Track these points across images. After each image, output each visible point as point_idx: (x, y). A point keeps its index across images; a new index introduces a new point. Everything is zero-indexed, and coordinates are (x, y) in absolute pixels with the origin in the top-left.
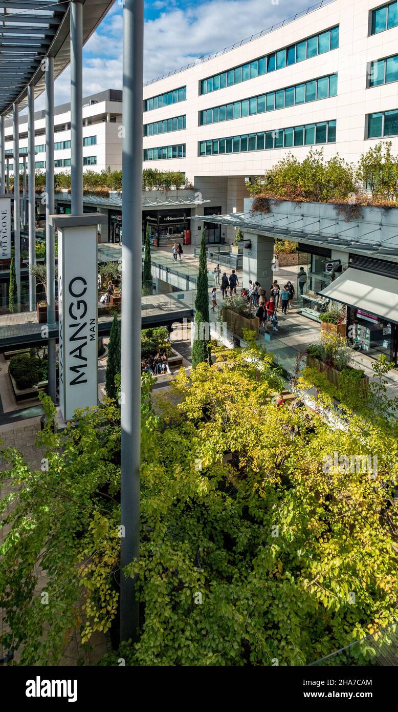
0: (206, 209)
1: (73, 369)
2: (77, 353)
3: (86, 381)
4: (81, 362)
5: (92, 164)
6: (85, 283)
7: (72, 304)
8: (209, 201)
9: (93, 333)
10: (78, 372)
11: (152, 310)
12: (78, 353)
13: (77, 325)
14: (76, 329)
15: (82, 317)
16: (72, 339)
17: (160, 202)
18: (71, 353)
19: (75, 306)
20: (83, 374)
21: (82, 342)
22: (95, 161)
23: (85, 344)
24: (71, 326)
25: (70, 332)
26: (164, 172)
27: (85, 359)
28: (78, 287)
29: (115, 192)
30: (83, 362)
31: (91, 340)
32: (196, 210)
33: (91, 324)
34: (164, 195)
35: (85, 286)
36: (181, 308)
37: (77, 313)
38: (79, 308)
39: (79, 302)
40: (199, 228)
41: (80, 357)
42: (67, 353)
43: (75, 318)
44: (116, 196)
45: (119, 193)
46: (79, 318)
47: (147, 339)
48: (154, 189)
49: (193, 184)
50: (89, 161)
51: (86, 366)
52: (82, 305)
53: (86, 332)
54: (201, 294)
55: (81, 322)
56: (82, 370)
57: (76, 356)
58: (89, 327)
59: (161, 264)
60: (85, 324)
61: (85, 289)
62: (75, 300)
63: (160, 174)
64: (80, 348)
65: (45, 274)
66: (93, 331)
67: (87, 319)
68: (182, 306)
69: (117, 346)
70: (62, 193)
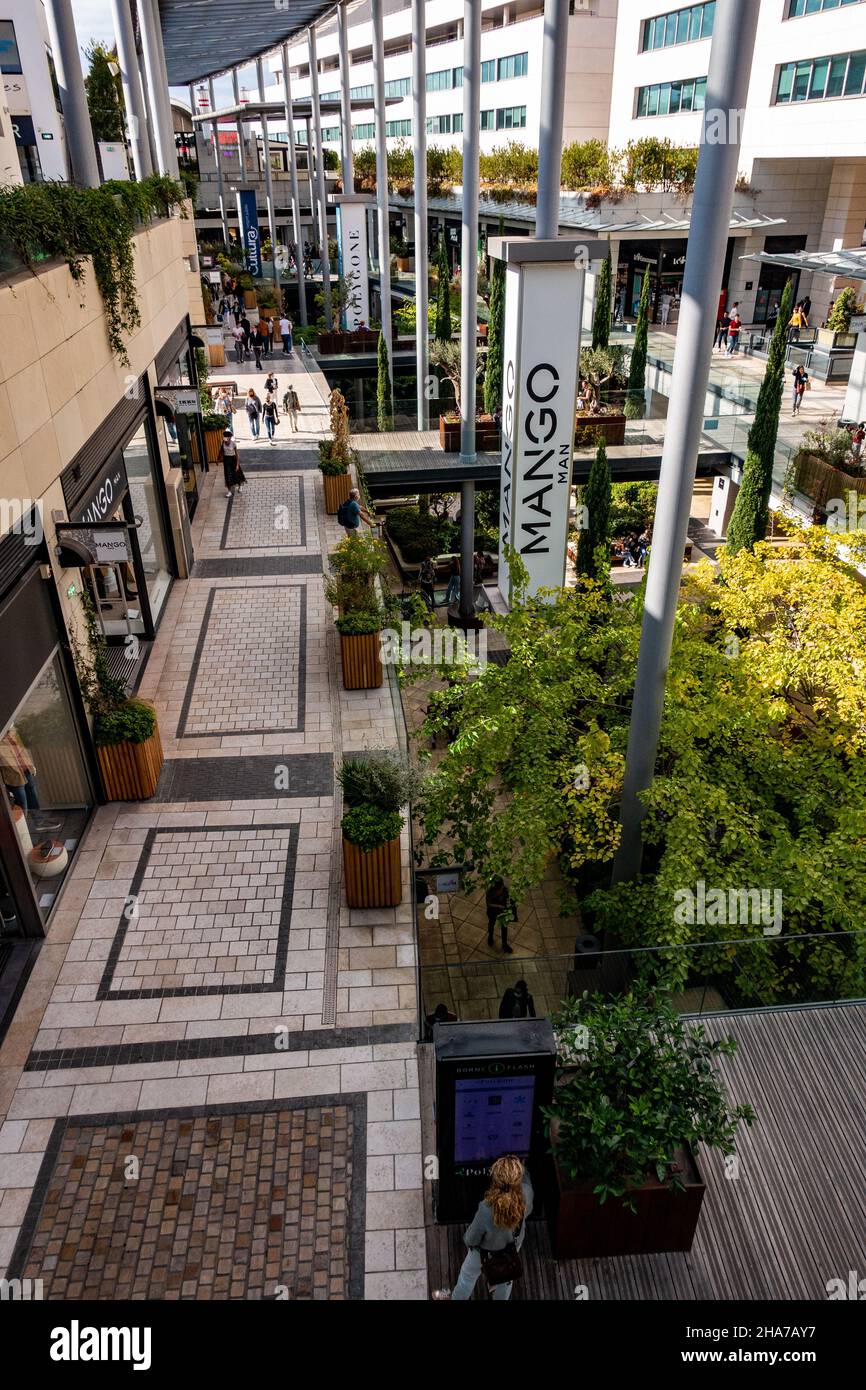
0: (769, 240)
1: (527, 527)
2: (535, 501)
3: (546, 550)
4: (540, 518)
5: (516, 125)
6: (556, 377)
7: (531, 414)
8: (782, 221)
9: (563, 470)
10: (535, 533)
11: (649, 446)
12: (537, 501)
13: (537, 453)
14: (536, 459)
15: (547, 439)
16: (528, 476)
17: (671, 221)
18: (525, 501)
19: (536, 419)
20: (543, 538)
21: (545, 483)
22: (523, 119)
23: (550, 487)
24: (527, 453)
25: (525, 464)
26: (685, 147)
27: (548, 514)
28: (543, 383)
29: (573, 194)
30: (543, 518)
31: (560, 482)
32: (748, 243)
33: (561, 453)
34: (678, 205)
35: (556, 383)
36: (707, 448)
37: (540, 431)
38: (542, 422)
39: (543, 412)
40: (749, 286)
41: (539, 508)
42: (519, 501)
43: (535, 440)
44: (574, 204)
45: (581, 198)
46: (541, 440)
47: (626, 504)
48: (658, 189)
49: (748, 179)
50: (509, 119)
51: (548, 524)
52: (548, 417)
53: (551, 467)
54: (763, 420)
55: (545, 447)
56: (541, 531)
57: (532, 507)
58: (557, 458)
59: (662, 359)
60: (552, 453)
61: (556, 388)
62: (537, 407)
63: (674, 152)
64: (540, 494)
65: (457, 359)
66: (565, 466)
67: (554, 444)
68: (710, 445)
69: (602, 497)
70: (454, 195)
